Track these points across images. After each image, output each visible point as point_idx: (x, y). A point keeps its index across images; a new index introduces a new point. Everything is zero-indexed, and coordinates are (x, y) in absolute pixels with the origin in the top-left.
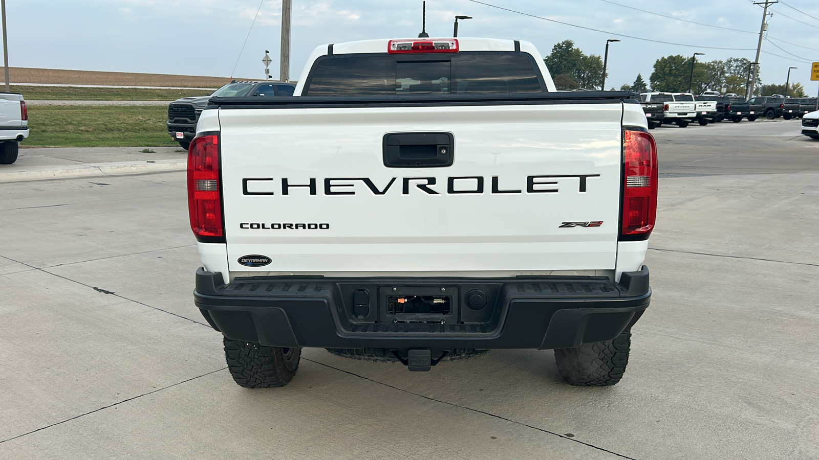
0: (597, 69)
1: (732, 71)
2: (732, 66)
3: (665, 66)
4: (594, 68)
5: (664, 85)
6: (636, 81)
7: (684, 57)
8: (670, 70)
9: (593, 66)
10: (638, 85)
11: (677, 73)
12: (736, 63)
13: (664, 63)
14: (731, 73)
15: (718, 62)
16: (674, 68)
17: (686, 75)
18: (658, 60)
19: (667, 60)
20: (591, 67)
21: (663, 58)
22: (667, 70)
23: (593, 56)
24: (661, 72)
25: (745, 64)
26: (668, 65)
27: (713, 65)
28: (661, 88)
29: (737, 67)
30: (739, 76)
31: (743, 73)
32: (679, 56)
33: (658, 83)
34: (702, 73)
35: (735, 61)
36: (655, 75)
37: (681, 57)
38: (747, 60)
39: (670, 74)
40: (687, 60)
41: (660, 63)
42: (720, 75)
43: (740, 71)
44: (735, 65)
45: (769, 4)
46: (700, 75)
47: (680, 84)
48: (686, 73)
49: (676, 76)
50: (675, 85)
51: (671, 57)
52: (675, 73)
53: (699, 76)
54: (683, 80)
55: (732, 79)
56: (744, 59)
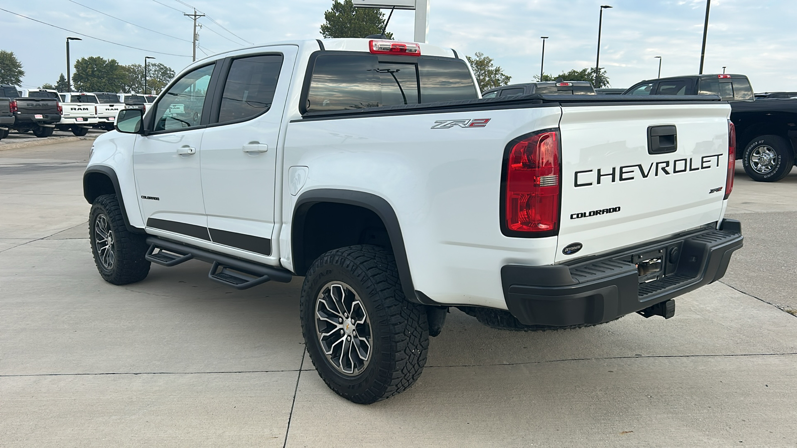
0: (11, 66)
1: (152, 75)
2: (151, 70)
3: (87, 67)
4: (7, 65)
5: (88, 86)
6: (60, 81)
7: (105, 59)
8: (93, 71)
9: (6, 63)
10: (62, 85)
11: (100, 74)
12: (154, 67)
13: (86, 63)
14: (151, 76)
15: (137, 66)
16: (96, 69)
17: (108, 76)
18: (78, 60)
19: (88, 61)
20: (4, 64)
21: (83, 59)
22: (89, 71)
23: (4, 52)
24: (84, 73)
25: (162, 68)
26: (90, 66)
27: (133, 69)
28: (85, 89)
29: (155, 71)
30: (159, 80)
31: (161, 77)
32: (99, 57)
33: (82, 84)
34: (124, 75)
35: (153, 65)
36: (77, 76)
37: (102, 59)
38: (163, 66)
39: (93, 75)
40: (108, 62)
41: (81, 63)
42: (141, 78)
43: (159, 75)
44: (153, 70)
45: (197, 17)
46: (123, 77)
47: (105, 85)
48: (109, 75)
49: (99, 77)
50: (100, 87)
51: (91, 58)
52: (98, 75)
53: (122, 79)
54: (107, 82)
55: (153, 83)
56: (161, 64)
